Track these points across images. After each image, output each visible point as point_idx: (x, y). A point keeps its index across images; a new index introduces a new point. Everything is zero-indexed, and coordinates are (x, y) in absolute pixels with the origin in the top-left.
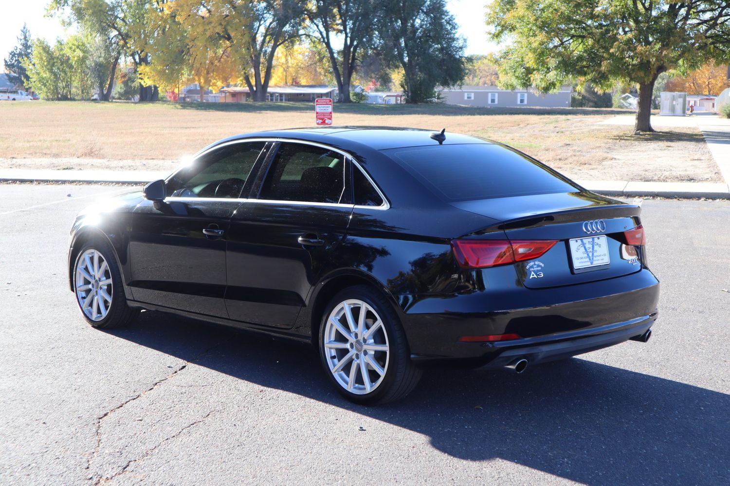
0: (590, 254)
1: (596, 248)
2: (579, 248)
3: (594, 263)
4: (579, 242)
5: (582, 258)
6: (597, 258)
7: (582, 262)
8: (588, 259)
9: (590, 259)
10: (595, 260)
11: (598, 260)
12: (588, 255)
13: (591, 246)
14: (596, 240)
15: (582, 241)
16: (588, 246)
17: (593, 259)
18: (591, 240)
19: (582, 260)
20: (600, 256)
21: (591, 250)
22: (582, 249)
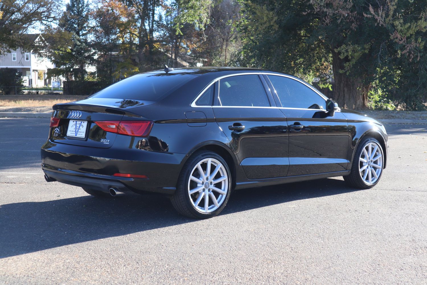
0: (77, 130)
1: (81, 127)
2: (73, 125)
3: (77, 135)
4: (75, 122)
5: (72, 131)
6: (79, 133)
7: (72, 133)
8: (75, 133)
9: (76, 133)
10: (78, 134)
11: (80, 134)
12: (76, 130)
13: (79, 126)
14: (82, 123)
15: (76, 122)
16: (78, 125)
17: (77, 133)
18: (80, 122)
19: (72, 132)
20: (81, 132)
21: (78, 128)
22: (75, 127)
